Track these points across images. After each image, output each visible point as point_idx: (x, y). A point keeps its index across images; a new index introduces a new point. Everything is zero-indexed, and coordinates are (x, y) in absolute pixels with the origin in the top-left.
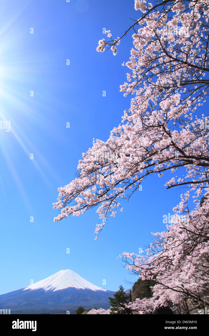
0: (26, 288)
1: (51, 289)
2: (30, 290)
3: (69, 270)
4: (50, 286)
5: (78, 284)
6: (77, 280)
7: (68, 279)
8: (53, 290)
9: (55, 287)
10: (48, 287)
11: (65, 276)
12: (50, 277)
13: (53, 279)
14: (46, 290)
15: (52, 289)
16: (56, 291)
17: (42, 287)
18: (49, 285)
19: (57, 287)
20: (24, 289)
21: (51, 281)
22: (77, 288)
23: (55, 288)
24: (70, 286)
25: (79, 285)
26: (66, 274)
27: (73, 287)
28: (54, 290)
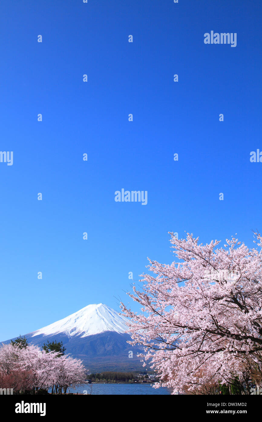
0: (35, 333)
1: (76, 334)
2: (44, 336)
3: (101, 304)
4: (75, 329)
5: (118, 326)
6: (116, 320)
7: (103, 319)
8: (81, 335)
9: (84, 331)
10: (72, 331)
11: (97, 313)
12: (73, 316)
13: (78, 318)
14: (68, 335)
15: (79, 334)
16: (86, 338)
17: (61, 331)
18: (72, 328)
19: (87, 331)
20: (32, 334)
21: (76, 321)
22: (119, 333)
23: (84, 333)
24: (107, 330)
25: (121, 328)
26: (98, 311)
27: (112, 330)
28: (83, 336)
